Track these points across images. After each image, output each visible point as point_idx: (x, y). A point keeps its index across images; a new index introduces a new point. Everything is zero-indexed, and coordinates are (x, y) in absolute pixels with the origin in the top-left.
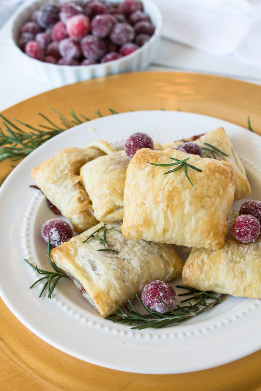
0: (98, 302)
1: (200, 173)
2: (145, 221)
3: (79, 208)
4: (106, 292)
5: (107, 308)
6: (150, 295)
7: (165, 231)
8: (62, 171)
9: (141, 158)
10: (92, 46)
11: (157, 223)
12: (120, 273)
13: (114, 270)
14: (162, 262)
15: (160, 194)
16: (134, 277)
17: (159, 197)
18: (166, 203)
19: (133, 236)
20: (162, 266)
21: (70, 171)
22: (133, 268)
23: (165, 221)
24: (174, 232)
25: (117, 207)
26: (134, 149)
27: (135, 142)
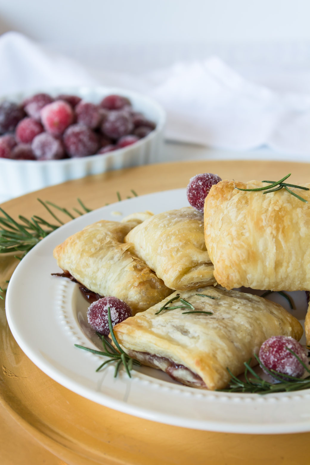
0: (203, 369)
1: (307, 191)
2: (249, 254)
3: (138, 278)
4: (211, 355)
5: (217, 376)
6: (275, 349)
7: (278, 265)
8: (101, 241)
9: (222, 188)
10: (81, 137)
11: (265, 254)
12: (224, 331)
13: (215, 328)
14: (275, 318)
15: (263, 217)
16: (244, 335)
17: (262, 221)
18: (274, 225)
19: (234, 278)
20: (277, 323)
21: (113, 238)
22: (240, 326)
23: (276, 249)
24: (290, 264)
25: (194, 264)
26: (205, 190)
27: (205, 181)
